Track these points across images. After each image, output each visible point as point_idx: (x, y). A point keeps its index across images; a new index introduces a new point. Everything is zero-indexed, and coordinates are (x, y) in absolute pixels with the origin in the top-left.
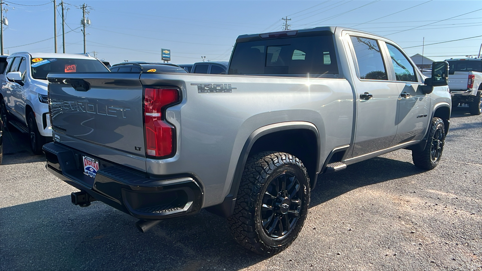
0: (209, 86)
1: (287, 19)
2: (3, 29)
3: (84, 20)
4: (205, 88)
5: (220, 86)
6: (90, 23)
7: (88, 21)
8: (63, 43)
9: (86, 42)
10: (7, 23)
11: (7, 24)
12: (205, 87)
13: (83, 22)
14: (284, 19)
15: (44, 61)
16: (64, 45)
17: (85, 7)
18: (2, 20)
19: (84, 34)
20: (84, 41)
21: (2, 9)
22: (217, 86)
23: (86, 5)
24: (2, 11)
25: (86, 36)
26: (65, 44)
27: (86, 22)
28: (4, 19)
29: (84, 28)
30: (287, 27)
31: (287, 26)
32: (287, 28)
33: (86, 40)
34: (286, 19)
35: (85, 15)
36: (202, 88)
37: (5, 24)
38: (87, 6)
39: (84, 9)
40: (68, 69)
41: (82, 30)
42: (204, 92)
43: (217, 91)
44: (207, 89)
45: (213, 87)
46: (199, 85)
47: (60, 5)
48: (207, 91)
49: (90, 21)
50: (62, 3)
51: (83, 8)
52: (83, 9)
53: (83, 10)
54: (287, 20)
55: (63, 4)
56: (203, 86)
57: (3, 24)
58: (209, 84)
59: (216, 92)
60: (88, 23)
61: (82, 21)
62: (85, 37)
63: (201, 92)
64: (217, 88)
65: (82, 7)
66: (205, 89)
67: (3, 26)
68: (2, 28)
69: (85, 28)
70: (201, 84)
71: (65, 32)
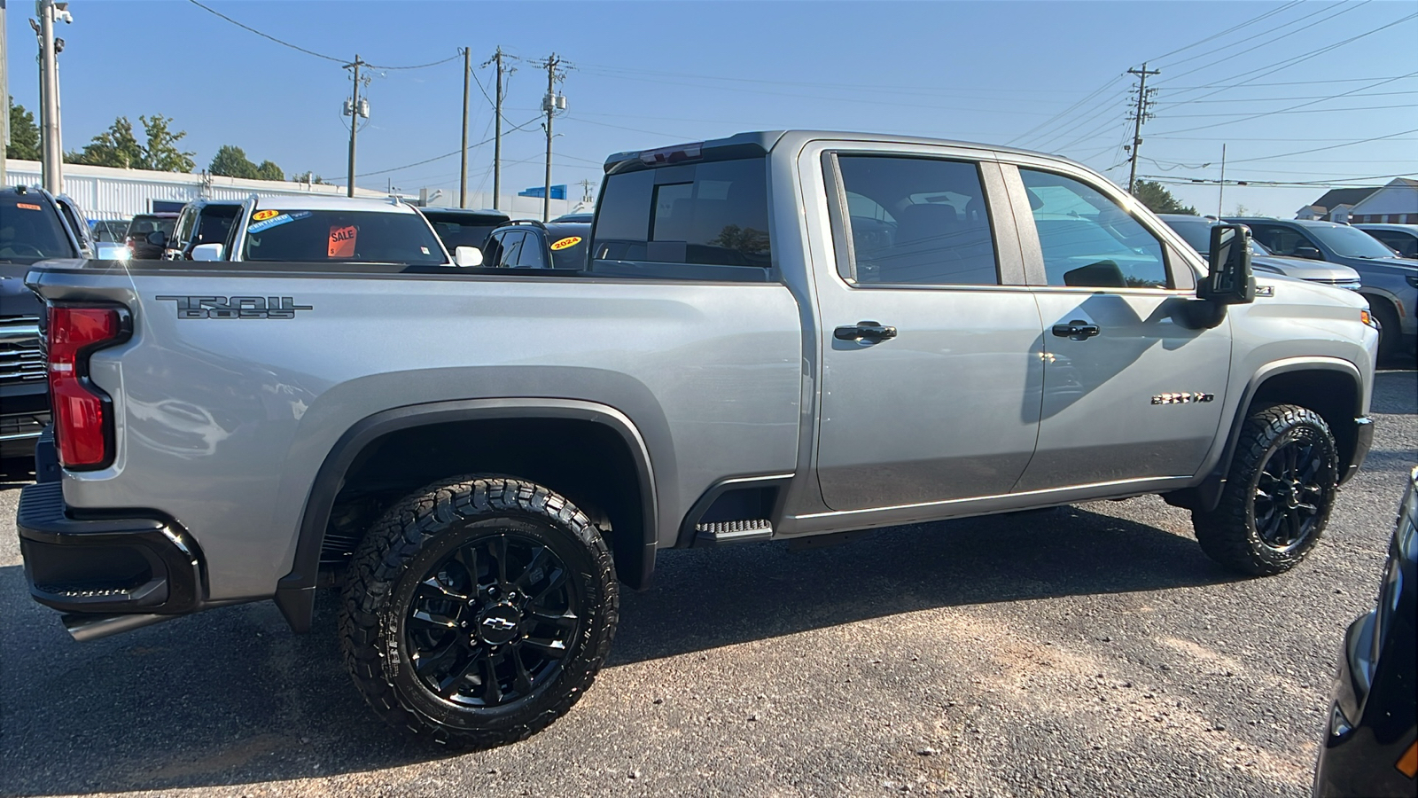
0: (215, 301)
1: (1146, 70)
2: (356, 129)
3: (550, 98)
4: (203, 306)
5: (254, 301)
6: (564, 106)
7: (559, 100)
8: (496, 159)
9: (551, 155)
10: (366, 111)
11: (367, 115)
12: (200, 304)
13: (547, 105)
14: (1134, 72)
15: (279, 218)
16: (496, 166)
17: (555, 64)
18: (357, 105)
19: (548, 135)
20: (548, 153)
21: (359, 78)
22: (241, 301)
23: (555, 59)
24: (358, 82)
25: (552, 140)
26: (500, 162)
27: (554, 102)
28: (360, 103)
29: (549, 118)
30: (1144, 95)
31: (1144, 92)
32: (1144, 99)
33: (551, 151)
34: (1143, 72)
35: (553, 84)
36: (189, 308)
37: (363, 116)
38: (558, 61)
39: (553, 67)
40: (337, 236)
41: (543, 125)
42: (197, 316)
43: (242, 313)
44: (209, 308)
45: (228, 304)
46: (180, 299)
47: (494, 60)
48: (208, 313)
49: (564, 100)
50: (497, 56)
51: (551, 65)
52: (550, 68)
53: (550, 72)
54: (1146, 75)
55: (501, 57)
56: (194, 302)
57: (357, 115)
58: (216, 297)
59: (240, 316)
60: (559, 107)
61: (545, 101)
62: (552, 144)
63: (188, 315)
64: (243, 307)
65: (547, 62)
66: (200, 308)
67: (356, 121)
68: (356, 125)
69: (552, 120)
70: (189, 297)
71: (501, 133)
